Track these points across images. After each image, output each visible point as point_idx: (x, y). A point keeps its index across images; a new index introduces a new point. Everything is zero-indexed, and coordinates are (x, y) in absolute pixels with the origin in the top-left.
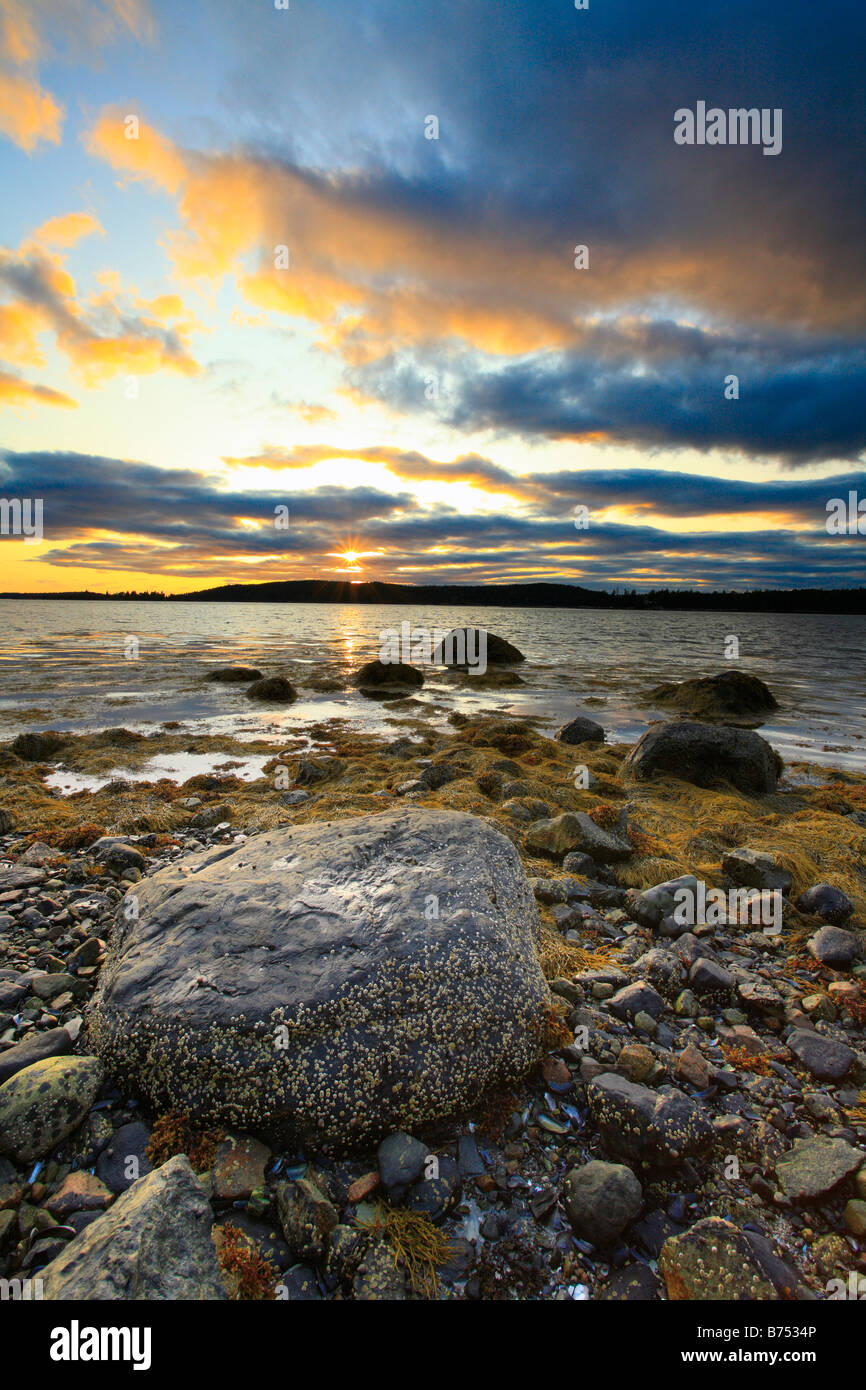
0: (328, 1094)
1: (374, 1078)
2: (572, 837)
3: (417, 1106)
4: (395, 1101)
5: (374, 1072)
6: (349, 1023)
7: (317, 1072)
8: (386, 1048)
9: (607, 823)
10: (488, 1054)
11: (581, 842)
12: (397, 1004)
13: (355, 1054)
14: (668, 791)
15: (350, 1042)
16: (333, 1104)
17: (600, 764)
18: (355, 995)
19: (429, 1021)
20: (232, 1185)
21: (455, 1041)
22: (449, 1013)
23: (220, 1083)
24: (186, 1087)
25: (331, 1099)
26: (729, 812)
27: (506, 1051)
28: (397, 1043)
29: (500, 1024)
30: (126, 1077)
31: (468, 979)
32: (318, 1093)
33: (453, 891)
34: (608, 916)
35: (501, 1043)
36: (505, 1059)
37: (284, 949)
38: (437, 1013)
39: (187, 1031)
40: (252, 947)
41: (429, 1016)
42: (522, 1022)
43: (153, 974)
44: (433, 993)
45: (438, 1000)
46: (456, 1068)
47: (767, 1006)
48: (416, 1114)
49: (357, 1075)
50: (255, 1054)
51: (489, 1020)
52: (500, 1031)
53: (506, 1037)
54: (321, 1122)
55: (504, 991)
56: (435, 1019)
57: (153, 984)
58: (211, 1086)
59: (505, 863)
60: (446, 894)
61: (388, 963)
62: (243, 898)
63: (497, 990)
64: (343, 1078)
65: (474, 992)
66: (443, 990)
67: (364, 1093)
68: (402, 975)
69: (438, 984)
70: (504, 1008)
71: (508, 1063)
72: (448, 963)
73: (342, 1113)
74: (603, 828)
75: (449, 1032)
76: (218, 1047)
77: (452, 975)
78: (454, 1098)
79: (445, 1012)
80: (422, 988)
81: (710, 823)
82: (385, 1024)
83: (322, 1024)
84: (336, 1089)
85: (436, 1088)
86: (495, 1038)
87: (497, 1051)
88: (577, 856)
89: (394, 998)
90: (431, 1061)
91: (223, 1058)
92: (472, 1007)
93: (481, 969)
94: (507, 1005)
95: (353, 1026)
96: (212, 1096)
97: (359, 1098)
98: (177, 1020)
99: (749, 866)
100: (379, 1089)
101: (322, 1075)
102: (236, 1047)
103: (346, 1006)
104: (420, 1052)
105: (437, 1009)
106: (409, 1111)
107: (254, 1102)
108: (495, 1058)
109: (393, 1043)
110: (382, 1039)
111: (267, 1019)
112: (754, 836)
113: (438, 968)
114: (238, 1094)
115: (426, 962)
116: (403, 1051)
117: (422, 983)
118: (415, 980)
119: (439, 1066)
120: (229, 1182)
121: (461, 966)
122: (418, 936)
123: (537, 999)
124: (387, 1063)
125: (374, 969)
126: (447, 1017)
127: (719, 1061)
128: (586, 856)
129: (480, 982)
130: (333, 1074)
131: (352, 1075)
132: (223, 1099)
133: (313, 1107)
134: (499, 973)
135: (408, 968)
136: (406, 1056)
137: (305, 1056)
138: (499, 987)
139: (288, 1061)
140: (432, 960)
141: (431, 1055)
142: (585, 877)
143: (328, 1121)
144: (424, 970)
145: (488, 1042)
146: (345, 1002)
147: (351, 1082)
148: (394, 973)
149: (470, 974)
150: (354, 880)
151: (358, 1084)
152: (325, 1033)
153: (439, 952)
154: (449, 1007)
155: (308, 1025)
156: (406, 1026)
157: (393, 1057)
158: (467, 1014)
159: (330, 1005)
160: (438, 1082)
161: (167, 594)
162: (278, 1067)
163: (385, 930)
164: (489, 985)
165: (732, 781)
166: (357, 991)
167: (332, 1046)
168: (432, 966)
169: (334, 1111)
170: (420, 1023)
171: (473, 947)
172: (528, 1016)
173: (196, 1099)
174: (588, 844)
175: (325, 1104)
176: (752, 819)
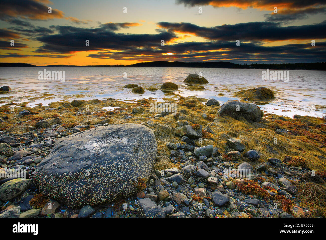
0: (71, 194)
1: (84, 192)
2: (185, 132)
3: (94, 200)
4: (89, 198)
5: (84, 190)
6: (81, 178)
7: (70, 189)
8: (89, 185)
9: (196, 129)
10: (118, 189)
11: (187, 134)
12: (95, 174)
13: (80, 186)
14: (225, 120)
15: (80, 183)
16: (72, 197)
17: (212, 112)
18: (84, 171)
19: (102, 180)
20: (46, 212)
21: (109, 185)
22: (108, 178)
23: (51, 188)
24: (44, 188)
25: (72, 196)
26: (240, 127)
27: (123, 189)
28: (92, 184)
29: (124, 182)
30: (36, 184)
31: (117, 170)
32: (69, 194)
33: (123, 147)
34: (187, 154)
35: (122, 187)
36: (123, 191)
37: (74, 158)
38: (105, 178)
39: (46, 176)
40: (69, 157)
41: (102, 179)
42: (131, 182)
43: (47, 161)
44: (105, 173)
45: (106, 175)
46: (107, 192)
47: (212, 183)
48: (94, 201)
49: (80, 191)
50: (58, 183)
51: (120, 181)
52: (123, 184)
53: (124, 185)
54: (69, 201)
55: (127, 174)
56: (104, 179)
57: (46, 164)
58: (49, 189)
59: (147, 139)
60: (121, 147)
61: (95, 164)
62: (73, 145)
63: (125, 174)
64: (76, 191)
65: (117, 173)
66: (108, 172)
67: (81, 195)
68: (98, 168)
69: (107, 171)
70: (126, 178)
71: (124, 192)
72: (112, 166)
73: (74, 199)
74: (195, 130)
75: (107, 183)
76: (51, 180)
77: (112, 169)
78: (105, 199)
79: (107, 178)
80: (102, 171)
81: (232, 130)
82: (90, 179)
83: (74, 178)
84: (74, 194)
85: (100, 196)
86: (121, 185)
87: (121, 189)
88: (185, 137)
89: (94, 173)
90: (100, 189)
91: (51, 183)
92: (116, 177)
93: (121, 168)
94: (127, 178)
95: (82, 179)
96: (49, 191)
97: (79, 196)
98: (45, 173)
99: (233, 143)
100: (85, 195)
101: (71, 190)
102: (55, 181)
103: (81, 174)
104: (97, 187)
105: (105, 177)
106: (92, 201)
107: (56, 194)
108: (120, 190)
109: (91, 184)
110: (88, 183)
111: (62, 175)
112: (241, 134)
113: (108, 167)
114: (54, 191)
115: (105, 165)
116: (93, 186)
117: (103, 170)
118: (101, 169)
119: (102, 191)
120: (45, 211)
121: (115, 167)
122: (106, 158)
123: (138, 176)
124: (88, 189)
125: (91, 165)
126: (107, 179)
127: (189, 197)
128: (187, 137)
129: (120, 171)
130: (74, 189)
131: (78, 191)
132: (51, 192)
133: (68, 197)
134: (127, 169)
135: (100, 166)
136: (93, 188)
137: (69, 185)
138: (126, 173)
139: (65, 185)
140: (107, 164)
141: (101, 188)
142: (185, 143)
143: (70, 201)
144: (104, 167)
145: (119, 186)
146: (81, 173)
147: (78, 192)
148: (96, 167)
149: (118, 169)
150: (101, 142)
151: (80, 193)
152: (75, 180)
153: (110, 162)
154: (108, 177)
155: (71, 178)
156: (96, 180)
157: (90, 188)
158: (114, 179)
159: (77, 173)
160: (101, 195)
161: (125, 65)
162: (62, 187)
163: (99, 156)
164: (123, 172)
165: (246, 118)
166: (85, 170)
167: (76, 183)
168: (106, 166)
169: (72, 198)
170: (99, 180)
171: (121, 162)
172: (133, 181)
173: (46, 191)
174: (188, 134)
175: (70, 197)
176: (245, 129)
